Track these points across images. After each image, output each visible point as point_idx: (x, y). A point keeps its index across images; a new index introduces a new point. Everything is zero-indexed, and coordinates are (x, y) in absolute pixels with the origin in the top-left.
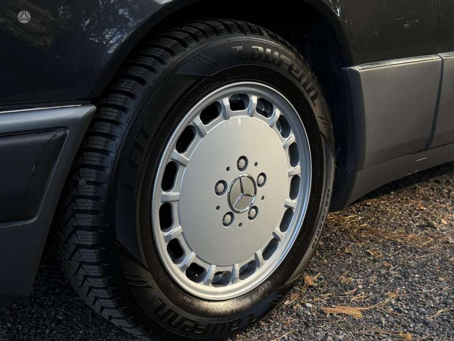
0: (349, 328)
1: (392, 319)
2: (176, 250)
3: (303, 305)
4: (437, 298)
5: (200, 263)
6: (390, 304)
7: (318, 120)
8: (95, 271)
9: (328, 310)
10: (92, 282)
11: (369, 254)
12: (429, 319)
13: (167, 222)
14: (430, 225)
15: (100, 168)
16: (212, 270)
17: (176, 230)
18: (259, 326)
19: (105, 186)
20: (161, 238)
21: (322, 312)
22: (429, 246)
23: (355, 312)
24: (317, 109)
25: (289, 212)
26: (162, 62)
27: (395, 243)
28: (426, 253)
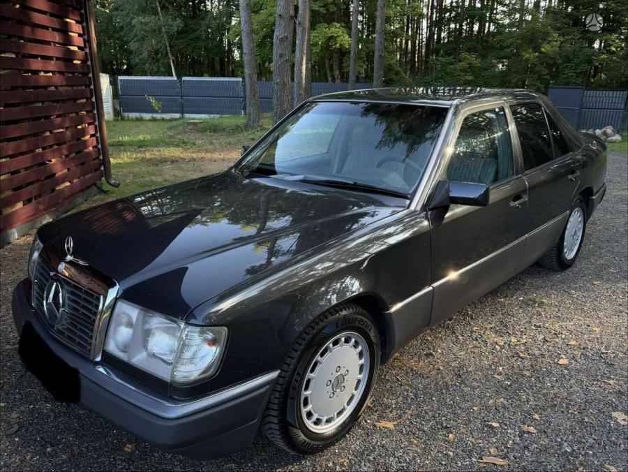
0: (387, 437)
1: (408, 429)
2: (309, 415)
3: (366, 422)
4: (430, 413)
5: (320, 418)
6: (408, 418)
7: (372, 338)
8: (276, 427)
9: (377, 424)
10: (273, 426)
11: (398, 380)
12: (426, 429)
13: (306, 404)
14: (431, 354)
15: (289, 365)
16: (324, 419)
17: (309, 408)
18: (345, 437)
19: (287, 379)
20: (304, 411)
21: (375, 426)
22: (430, 372)
23: (390, 425)
24: (372, 334)
25: (359, 381)
26: (318, 325)
27: (412, 370)
28: (428, 377)
